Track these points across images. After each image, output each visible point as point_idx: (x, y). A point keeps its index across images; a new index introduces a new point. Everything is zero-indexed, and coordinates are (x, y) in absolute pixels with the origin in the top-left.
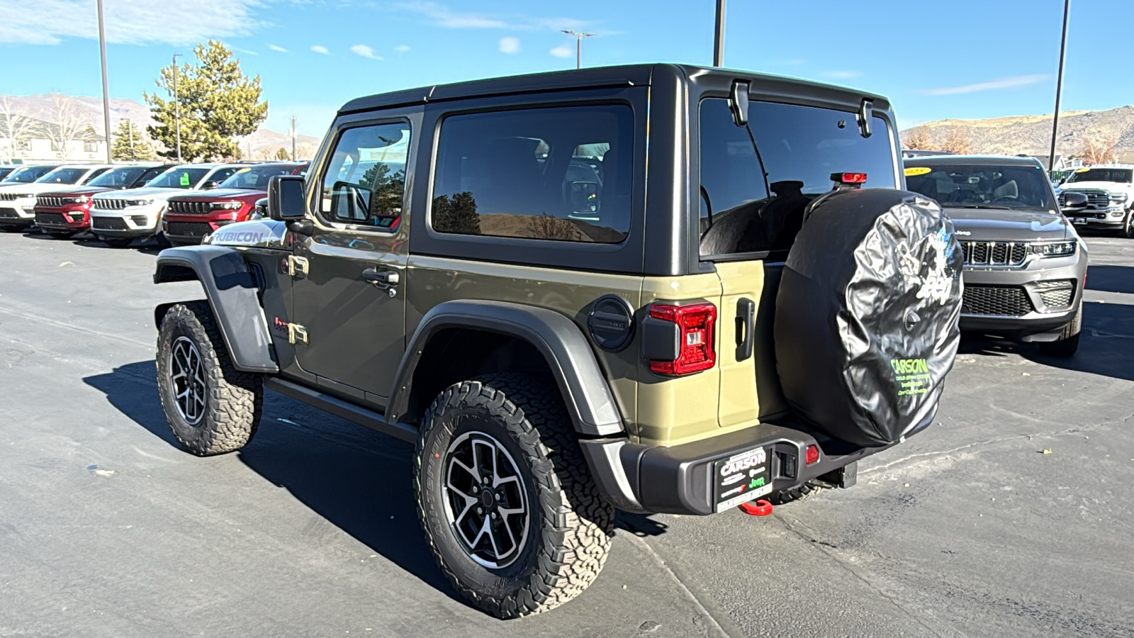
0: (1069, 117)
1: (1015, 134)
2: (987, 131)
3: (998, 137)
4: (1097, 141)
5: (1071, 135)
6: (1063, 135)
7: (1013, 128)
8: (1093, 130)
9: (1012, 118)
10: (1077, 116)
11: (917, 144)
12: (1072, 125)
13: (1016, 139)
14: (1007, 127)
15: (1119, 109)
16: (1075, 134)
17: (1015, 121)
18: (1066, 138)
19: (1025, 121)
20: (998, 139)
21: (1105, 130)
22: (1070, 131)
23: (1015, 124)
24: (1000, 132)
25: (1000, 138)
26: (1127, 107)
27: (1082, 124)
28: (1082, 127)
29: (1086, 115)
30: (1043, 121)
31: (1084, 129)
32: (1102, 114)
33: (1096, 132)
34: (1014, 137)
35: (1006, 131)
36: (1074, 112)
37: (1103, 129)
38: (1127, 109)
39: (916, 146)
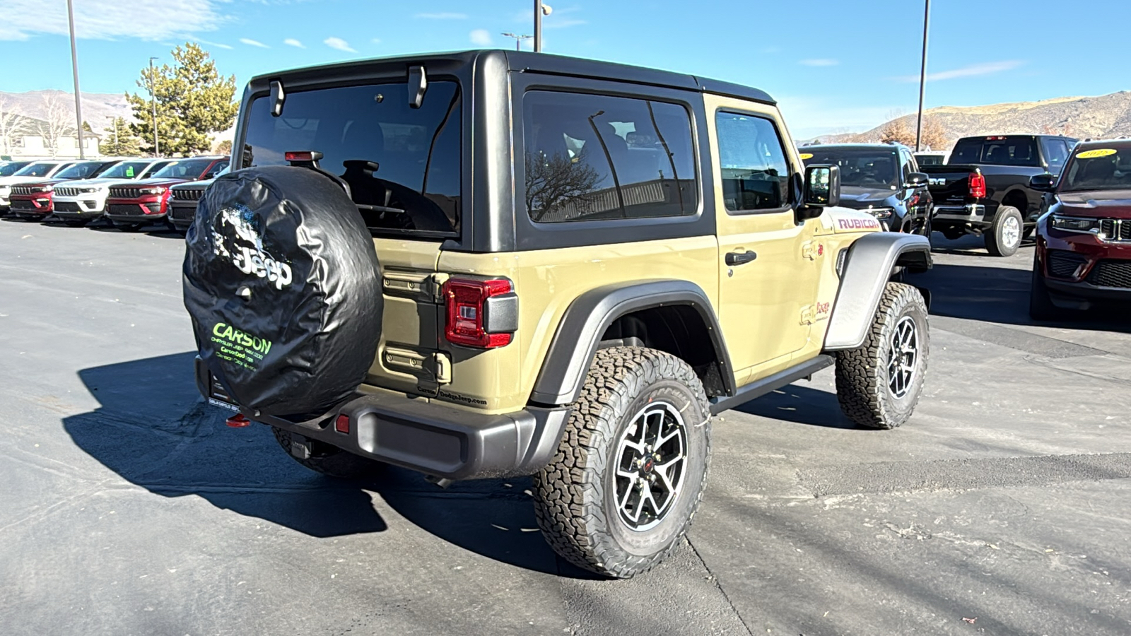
0: (1064, 103)
1: (1009, 121)
2: (982, 118)
3: (993, 123)
4: (1092, 126)
5: (1066, 121)
6: (1058, 121)
7: (1008, 115)
8: (1088, 116)
9: (1007, 105)
10: (1071, 102)
12: (1067, 111)
13: (1011, 125)
14: (1001, 114)
15: (1113, 95)
16: (1070, 120)
17: (1009, 107)
18: (1060, 125)
19: (1020, 108)
20: (992, 126)
21: (1100, 116)
22: (1064, 117)
23: (1010, 111)
24: (995, 119)
25: (995, 125)
26: (1122, 92)
27: (1076, 110)
28: (1077, 113)
29: (1081, 101)
30: (1037, 107)
31: (1078, 115)
32: (1097, 99)
33: (1090, 117)
34: (1008, 124)
35: (1001, 117)
36: (1069, 98)
37: (1097, 115)
38: (1122, 95)
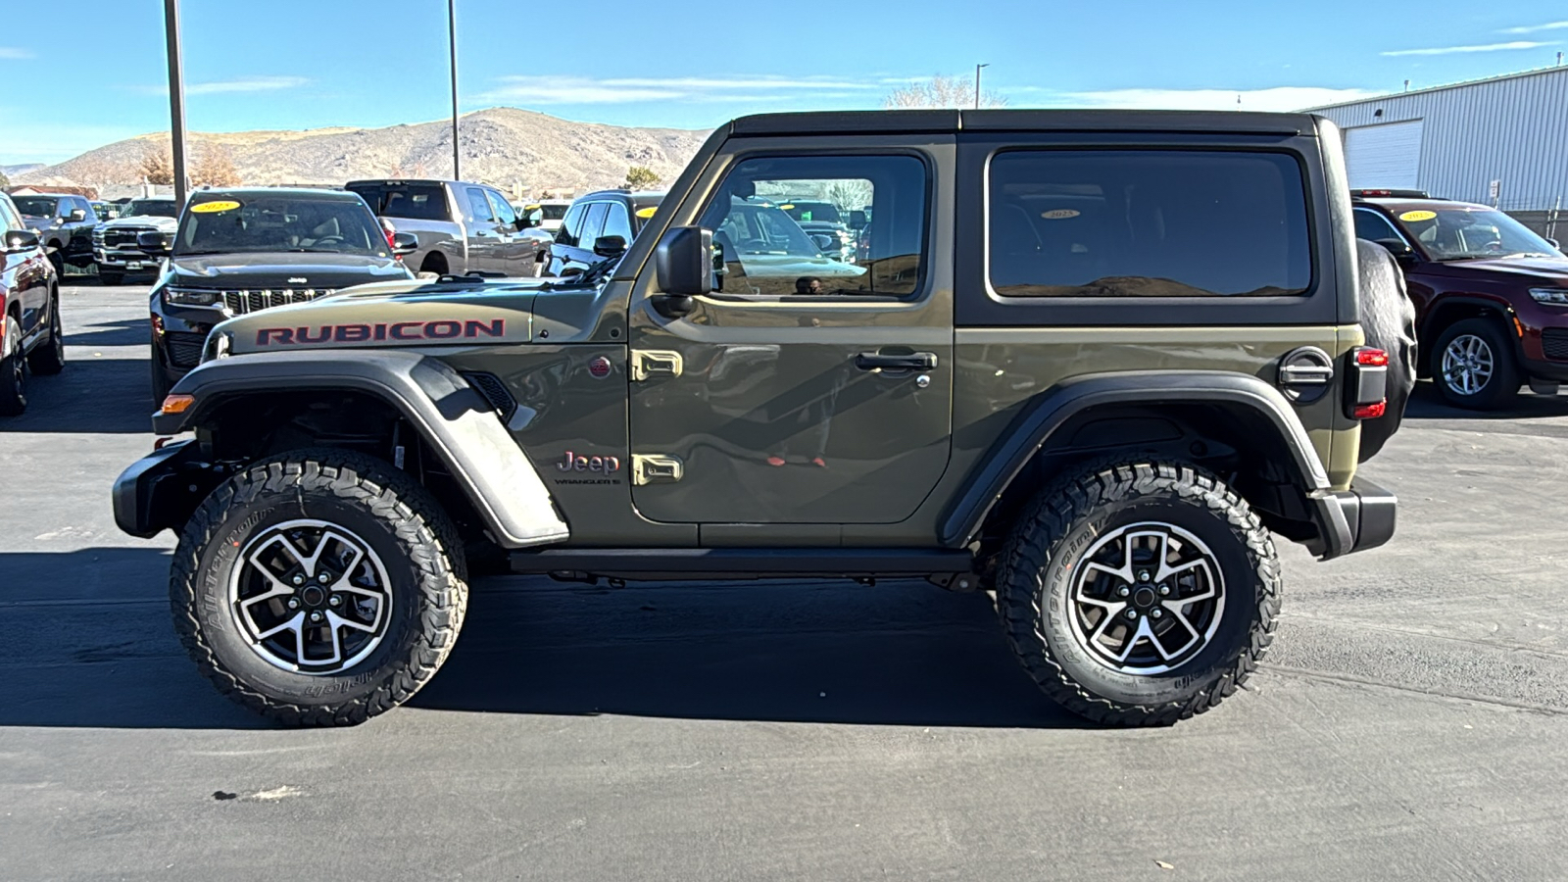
0: (337, 134)
1: (272, 155)
2: (235, 149)
3: (250, 157)
4: (375, 167)
5: (343, 158)
6: (333, 158)
7: (268, 146)
8: (368, 153)
9: (266, 133)
10: (347, 135)
11: (160, 165)
12: (343, 145)
13: (275, 161)
14: (261, 145)
15: (394, 127)
16: (347, 157)
17: (270, 137)
18: (337, 163)
19: (283, 138)
20: (250, 162)
21: (383, 153)
22: (340, 154)
23: (270, 141)
24: (253, 151)
25: (254, 159)
26: (403, 125)
27: (354, 145)
28: (355, 148)
29: (358, 133)
30: (305, 139)
31: (357, 152)
32: (376, 132)
33: (372, 155)
34: (271, 159)
35: (260, 150)
36: (341, 128)
37: (378, 152)
38: (403, 129)
39: (158, 168)
